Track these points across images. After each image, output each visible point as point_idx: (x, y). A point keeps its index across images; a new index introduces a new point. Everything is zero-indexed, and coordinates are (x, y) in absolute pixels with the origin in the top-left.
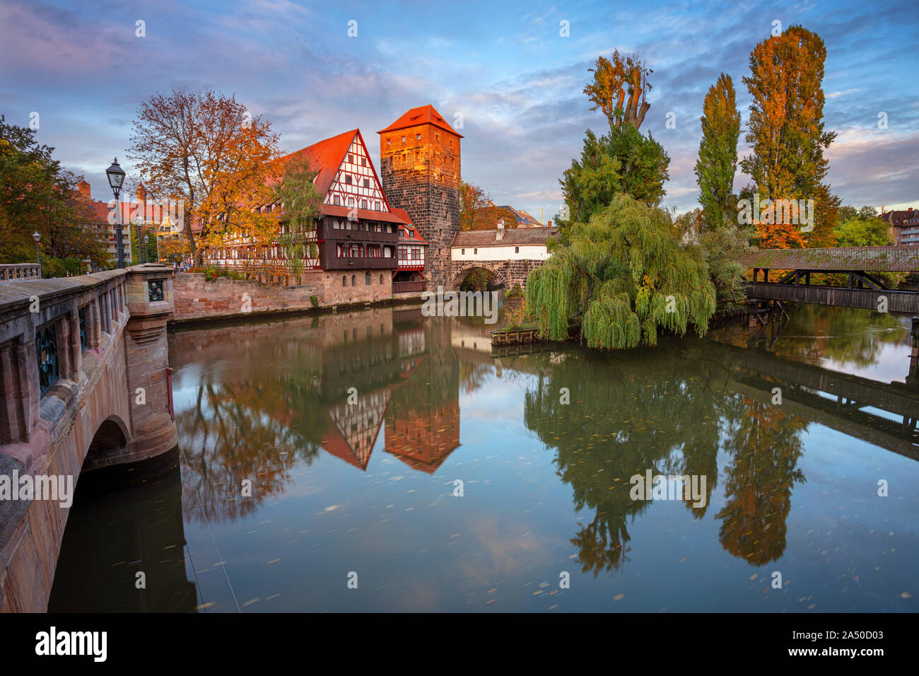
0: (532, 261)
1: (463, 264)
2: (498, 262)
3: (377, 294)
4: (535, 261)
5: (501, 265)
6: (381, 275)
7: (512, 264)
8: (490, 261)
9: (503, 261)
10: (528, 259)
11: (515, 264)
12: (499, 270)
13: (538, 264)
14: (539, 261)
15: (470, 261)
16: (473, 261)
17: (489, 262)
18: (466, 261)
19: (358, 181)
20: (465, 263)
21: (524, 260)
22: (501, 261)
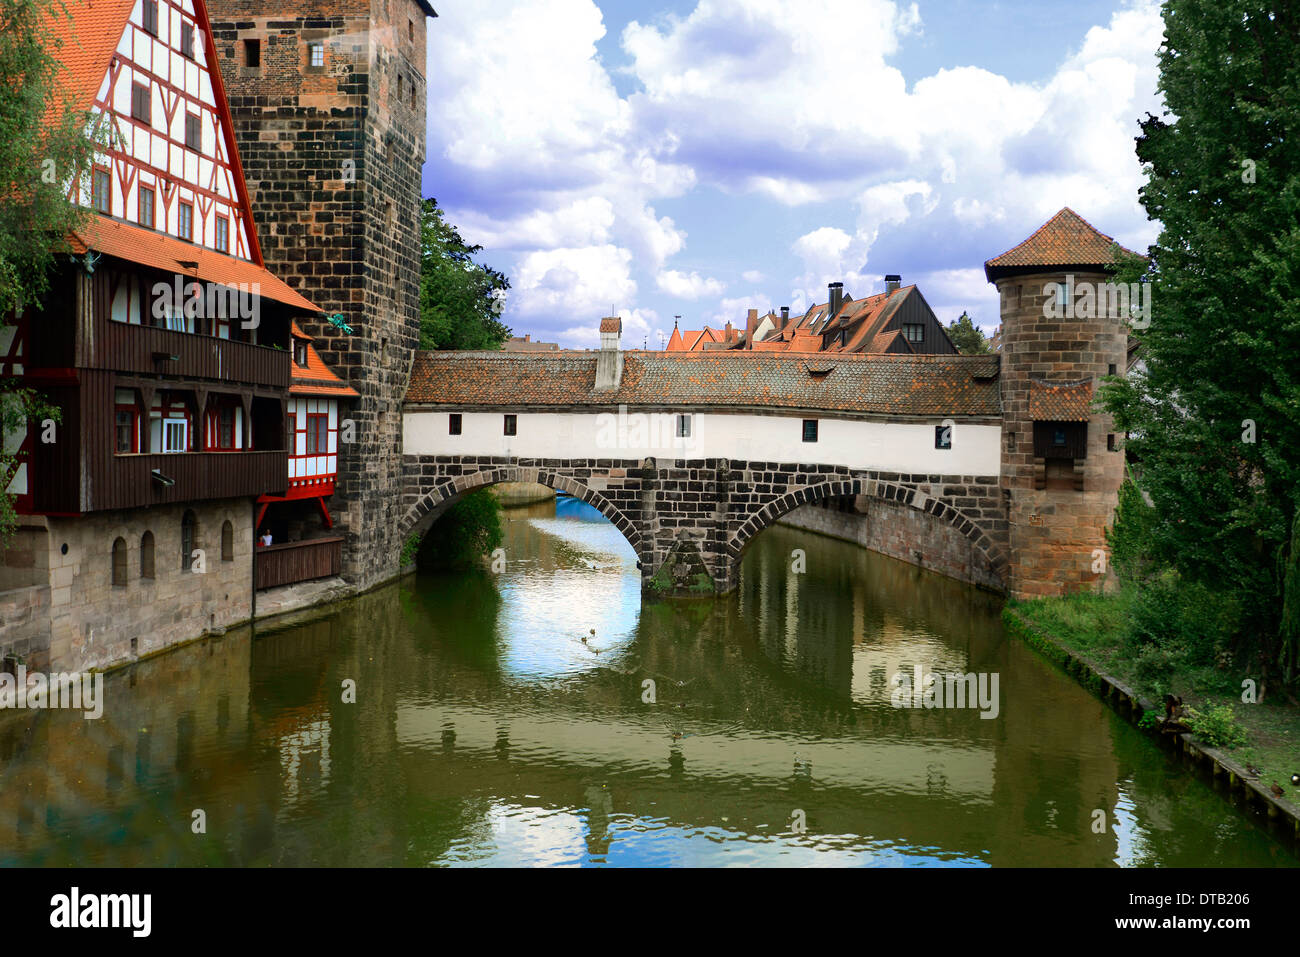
0: (741, 465)
1: (455, 471)
2: (604, 465)
3: (213, 604)
4: (754, 465)
5: (619, 477)
6: (227, 524)
7: (664, 474)
8: (575, 463)
9: (626, 463)
10: (731, 457)
11: (674, 474)
12: (610, 495)
13: (768, 477)
14: (773, 466)
15: (484, 460)
16: (497, 460)
17: (566, 463)
18: (469, 460)
19: (169, 118)
20: (465, 467)
21: (711, 463)
22: (617, 463)
